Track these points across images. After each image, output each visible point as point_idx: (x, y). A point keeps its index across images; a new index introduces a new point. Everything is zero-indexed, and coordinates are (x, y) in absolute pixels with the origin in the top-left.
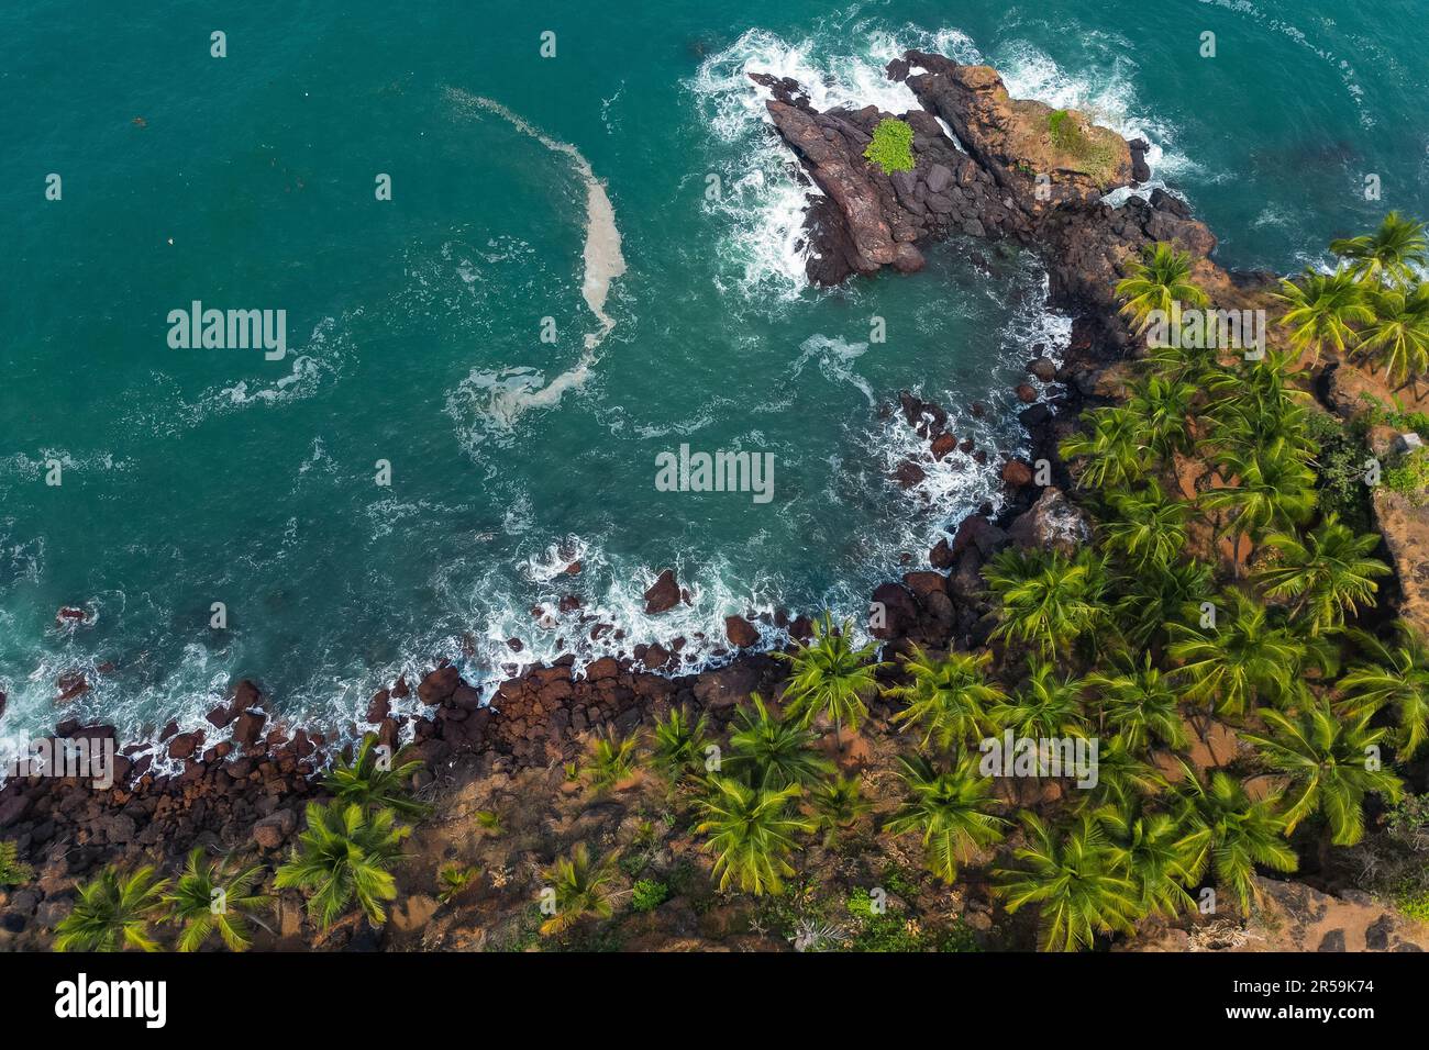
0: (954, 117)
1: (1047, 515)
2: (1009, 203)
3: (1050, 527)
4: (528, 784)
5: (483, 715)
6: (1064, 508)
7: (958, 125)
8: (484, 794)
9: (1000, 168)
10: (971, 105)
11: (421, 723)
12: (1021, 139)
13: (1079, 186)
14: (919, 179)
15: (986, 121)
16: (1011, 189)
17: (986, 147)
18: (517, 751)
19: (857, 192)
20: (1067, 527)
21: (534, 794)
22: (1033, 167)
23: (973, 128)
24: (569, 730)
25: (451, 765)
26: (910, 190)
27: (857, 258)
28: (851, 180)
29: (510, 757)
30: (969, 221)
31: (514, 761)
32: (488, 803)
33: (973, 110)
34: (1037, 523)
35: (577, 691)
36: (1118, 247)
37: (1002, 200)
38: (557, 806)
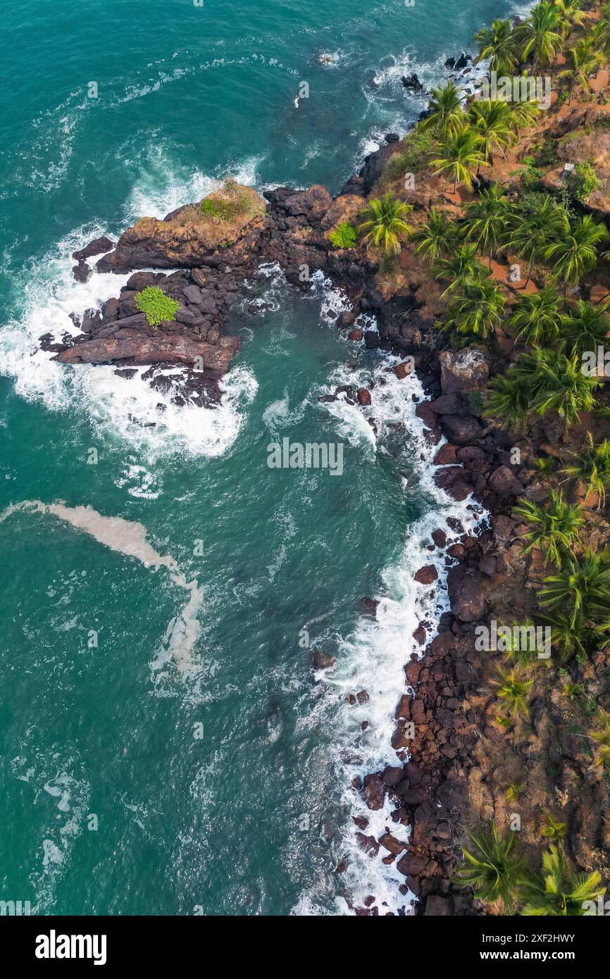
0: (152, 261)
1: (457, 366)
2: (228, 269)
3: (466, 369)
4: (487, 754)
5: (412, 768)
6: (459, 355)
7: (159, 262)
8: (483, 789)
9: (210, 258)
10: (158, 245)
11: (395, 816)
12: (208, 234)
13: (257, 226)
14: (187, 305)
15: (176, 244)
16: (225, 262)
17: (191, 256)
18: (451, 753)
19: (173, 344)
20: (471, 360)
21: (499, 754)
22: (230, 240)
23: (171, 255)
24: (457, 712)
25: (440, 806)
26: (191, 314)
27: (215, 372)
28: (165, 343)
29: (456, 762)
30: (225, 298)
31: (462, 760)
32: (491, 790)
33: (162, 247)
34: (458, 374)
35: (423, 697)
36: (295, 235)
37: (223, 272)
38: (517, 741)
